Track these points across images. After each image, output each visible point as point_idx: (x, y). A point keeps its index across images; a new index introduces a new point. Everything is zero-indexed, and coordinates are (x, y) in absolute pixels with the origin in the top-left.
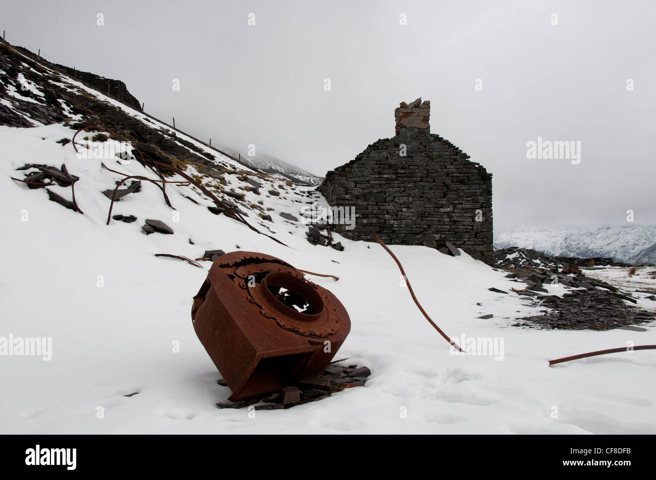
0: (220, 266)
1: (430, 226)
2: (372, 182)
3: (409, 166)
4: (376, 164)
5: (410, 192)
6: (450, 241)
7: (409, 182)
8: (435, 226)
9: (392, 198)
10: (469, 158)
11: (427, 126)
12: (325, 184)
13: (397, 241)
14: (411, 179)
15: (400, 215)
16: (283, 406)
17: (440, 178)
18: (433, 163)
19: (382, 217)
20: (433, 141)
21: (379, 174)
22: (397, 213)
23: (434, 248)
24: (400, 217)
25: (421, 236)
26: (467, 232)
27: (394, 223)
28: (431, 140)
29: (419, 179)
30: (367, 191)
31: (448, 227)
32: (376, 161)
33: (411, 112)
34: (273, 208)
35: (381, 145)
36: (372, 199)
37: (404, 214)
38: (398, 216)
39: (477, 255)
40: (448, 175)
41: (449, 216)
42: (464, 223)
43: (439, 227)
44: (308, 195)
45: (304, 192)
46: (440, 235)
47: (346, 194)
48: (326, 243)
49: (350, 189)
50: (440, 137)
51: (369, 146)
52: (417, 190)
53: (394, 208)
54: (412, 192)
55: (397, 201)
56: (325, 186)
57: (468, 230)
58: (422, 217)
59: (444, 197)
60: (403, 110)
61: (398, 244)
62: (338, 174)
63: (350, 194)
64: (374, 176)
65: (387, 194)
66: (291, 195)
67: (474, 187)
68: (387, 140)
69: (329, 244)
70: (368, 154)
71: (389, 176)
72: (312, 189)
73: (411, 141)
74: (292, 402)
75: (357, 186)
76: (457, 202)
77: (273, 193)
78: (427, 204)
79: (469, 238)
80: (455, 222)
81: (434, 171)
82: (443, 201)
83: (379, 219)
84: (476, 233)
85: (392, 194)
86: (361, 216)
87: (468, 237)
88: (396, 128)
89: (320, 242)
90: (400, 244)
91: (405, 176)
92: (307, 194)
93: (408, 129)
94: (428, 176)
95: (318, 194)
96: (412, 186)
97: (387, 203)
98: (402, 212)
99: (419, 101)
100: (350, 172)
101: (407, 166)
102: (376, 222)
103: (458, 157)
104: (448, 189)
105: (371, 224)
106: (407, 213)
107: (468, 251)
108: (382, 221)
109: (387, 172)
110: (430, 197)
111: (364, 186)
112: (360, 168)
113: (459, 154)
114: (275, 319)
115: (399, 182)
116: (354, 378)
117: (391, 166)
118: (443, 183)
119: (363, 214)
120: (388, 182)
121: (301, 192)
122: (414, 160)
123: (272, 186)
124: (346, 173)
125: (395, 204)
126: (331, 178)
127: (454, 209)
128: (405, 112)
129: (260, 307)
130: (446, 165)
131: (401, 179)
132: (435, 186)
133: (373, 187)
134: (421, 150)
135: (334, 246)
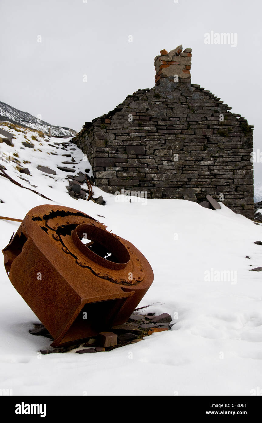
0: (32, 219)
1: (190, 179)
2: (132, 134)
3: (169, 118)
4: (137, 115)
5: (170, 145)
6: (210, 195)
7: (170, 134)
8: (195, 179)
9: (152, 151)
10: (230, 109)
11: (189, 76)
12: (82, 136)
13: (157, 195)
14: (171, 131)
15: (160, 168)
16: (104, 349)
17: (201, 130)
18: (194, 115)
19: (142, 170)
20: (194, 91)
21: (139, 126)
22: (158, 167)
23: (194, 201)
24: (161, 170)
25: (181, 189)
26: (227, 185)
27: (154, 177)
28: (193, 90)
29: (180, 131)
30: (127, 144)
31: (209, 180)
32: (137, 113)
33: (172, 61)
34: (29, 161)
35: (141, 96)
36: (132, 152)
37: (165, 167)
38: (158, 170)
39: (237, 208)
40: (208, 127)
41: (210, 170)
42: (225, 176)
43: (199, 180)
44: (63, 147)
45: (58, 144)
46: (200, 189)
47: (106, 147)
48: (87, 198)
49: (110, 141)
50: (201, 87)
51: (129, 96)
52: (177, 143)
53: (154, 161)
54: (172, 145)
55: (158, 154)
56: (81, 139)
57: (228, 184)
58: (182, 170)
59: (205, 150)
60: (164, 58)
61: (158, 198)
62: (97, 126)
63: (110, 146)
64: (134, 128)
65: (147, 147)
66: (46, 147)
67: (235, 139)
68: (148, 90)
69: (91, 198)
70: (128, 105)
71: (149, 128)
72: (66, 140)
73: (172, 91)
74: (112, 345)
75: (117, 138)
76: (217, 155)
77: (27, 145)
78: (187, 157)
79: (229, 192)
80: (215, 175)
81: (194, 123)
82: (203, 154)
83: (139, 172)
84: (236, 186)
85: (152, 147)
86: (121, 169)
87: (229, 190)
88: (156, 77)
89: (82, 196)
90: (160, 198)
91: (165, 128)
92: (61, 146)
93: (169, 79)
94: (188, 128)
95: (74, 146)
96: (173, 138)
97: (147, 155)
98: (162, 164)
99: (180, 48)
100: (110, 124)
101: (167, 118)
102: (136, 176)
103: (219, 109)
104: (208, 141)
105: (131, 178)
106: (167, 166)
107: (229, 205)
108: (142, 174)
109: (147, 123)
110: (191, 150)
111: (124, 138)
112: (120, 119)
113: (220, 105)
114: (90, 268)
115: (160, 134)
116: (158, 324)
117: (151, 118)
118: (204, 136)
119: (123, 168)
120: (149, 134)
121: (55, 144)
122: (175, 112)
123: (25, 137)
124: (105, 125)
125: (155, 157)
126: (90, 130)
127: (215, 162)
128: (166, 60)
129: (75, 257)
130: (207, 116)
131: (161, 131)
132: (195, 138)
133: (132, 139)
134: (181, 102)
135: (96, 200)
